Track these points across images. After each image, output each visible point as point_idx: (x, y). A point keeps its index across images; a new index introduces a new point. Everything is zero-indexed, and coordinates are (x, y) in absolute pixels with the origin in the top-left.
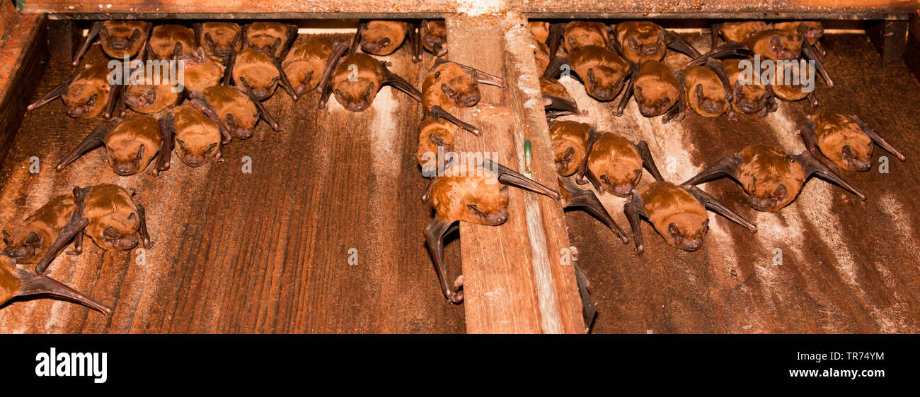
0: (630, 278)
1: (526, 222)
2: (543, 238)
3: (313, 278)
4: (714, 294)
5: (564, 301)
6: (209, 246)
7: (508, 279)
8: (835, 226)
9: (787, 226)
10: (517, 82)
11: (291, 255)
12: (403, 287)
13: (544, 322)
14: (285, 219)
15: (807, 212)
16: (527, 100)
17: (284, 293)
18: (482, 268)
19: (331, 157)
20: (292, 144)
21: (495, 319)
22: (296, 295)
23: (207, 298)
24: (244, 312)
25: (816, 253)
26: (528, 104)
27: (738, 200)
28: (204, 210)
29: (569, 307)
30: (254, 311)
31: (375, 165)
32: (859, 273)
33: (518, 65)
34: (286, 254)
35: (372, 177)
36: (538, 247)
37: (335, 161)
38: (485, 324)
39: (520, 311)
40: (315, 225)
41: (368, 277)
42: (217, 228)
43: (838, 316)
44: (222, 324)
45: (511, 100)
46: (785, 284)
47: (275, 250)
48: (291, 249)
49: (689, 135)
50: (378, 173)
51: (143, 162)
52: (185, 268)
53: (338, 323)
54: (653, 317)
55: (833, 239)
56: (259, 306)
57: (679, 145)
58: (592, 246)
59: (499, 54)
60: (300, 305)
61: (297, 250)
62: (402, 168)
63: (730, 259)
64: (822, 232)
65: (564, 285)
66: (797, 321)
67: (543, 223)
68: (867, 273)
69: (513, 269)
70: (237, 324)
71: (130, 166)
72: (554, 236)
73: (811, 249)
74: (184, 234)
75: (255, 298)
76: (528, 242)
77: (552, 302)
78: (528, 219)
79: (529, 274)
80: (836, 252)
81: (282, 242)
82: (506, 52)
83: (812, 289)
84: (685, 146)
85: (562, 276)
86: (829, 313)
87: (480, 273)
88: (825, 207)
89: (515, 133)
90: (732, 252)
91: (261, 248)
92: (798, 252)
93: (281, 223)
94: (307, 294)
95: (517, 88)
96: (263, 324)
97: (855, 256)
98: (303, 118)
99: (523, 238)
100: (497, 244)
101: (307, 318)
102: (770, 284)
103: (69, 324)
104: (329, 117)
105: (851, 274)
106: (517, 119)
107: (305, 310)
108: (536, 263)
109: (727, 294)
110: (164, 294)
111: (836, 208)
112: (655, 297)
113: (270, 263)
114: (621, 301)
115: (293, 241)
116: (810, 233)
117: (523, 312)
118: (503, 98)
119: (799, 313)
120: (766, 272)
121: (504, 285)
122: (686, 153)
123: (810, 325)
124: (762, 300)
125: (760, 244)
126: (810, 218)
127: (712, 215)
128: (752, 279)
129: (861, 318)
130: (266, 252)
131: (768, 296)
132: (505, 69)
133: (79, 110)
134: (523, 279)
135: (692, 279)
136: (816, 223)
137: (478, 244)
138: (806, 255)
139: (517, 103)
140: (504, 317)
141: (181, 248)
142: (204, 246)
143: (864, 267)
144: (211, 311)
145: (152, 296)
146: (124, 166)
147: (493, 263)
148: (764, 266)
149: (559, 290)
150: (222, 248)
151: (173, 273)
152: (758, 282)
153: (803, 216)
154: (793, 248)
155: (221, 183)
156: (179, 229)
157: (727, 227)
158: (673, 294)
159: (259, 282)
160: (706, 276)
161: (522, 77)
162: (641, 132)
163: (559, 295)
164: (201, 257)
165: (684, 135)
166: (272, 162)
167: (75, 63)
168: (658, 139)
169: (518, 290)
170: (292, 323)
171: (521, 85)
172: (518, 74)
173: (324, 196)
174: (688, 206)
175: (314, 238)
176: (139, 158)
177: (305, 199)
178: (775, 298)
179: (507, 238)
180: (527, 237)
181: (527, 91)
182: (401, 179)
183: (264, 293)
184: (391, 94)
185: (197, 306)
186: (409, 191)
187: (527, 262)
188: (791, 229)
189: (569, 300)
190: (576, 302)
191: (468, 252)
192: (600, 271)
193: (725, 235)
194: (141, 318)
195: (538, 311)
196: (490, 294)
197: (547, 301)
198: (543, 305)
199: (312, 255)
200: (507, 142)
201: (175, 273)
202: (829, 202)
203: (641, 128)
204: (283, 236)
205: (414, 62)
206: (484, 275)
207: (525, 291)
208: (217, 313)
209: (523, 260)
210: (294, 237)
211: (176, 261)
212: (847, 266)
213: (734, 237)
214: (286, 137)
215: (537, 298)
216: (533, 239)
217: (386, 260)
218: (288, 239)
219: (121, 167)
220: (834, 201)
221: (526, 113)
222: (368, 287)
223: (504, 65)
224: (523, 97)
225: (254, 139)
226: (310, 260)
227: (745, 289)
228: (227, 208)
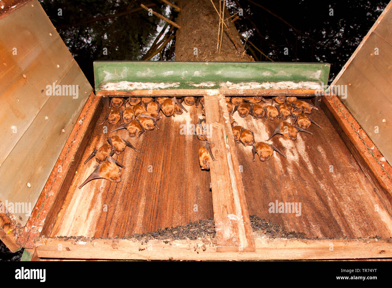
0: (254, 172)
1: (227, 159)
2: (232, 164)
3: (170, 173)
4: (277, 177)
5: (238, 184)
6: (143, 163)
7: (223, 177)
8: (307, 156)
9: (294, 156)
10: (223, 115)
11: (164, 166)
12: (194, 175)
13: (233, 191)
14: (163, 154)
15: (299, 151)
16: (226, 120)
17: (163, 178)
18: (216, 174)
19: (175, 135)
20: (165, 132)
21: (220, 190)
22: (166, 178)
23: (142, 179)
24: (152, 183)
25: (302, 164)
26: (226, 122)
27: (281, 148)
28: (142, 151)
29: (240, 186)
30: (155, 183)
31: (186, 138)
32: (314, 170)
33: (223, 110)
34: (163, 165)
35: (185, 142)
36: (231, 167)
37: (176, 136)
38: (217, 192)
39: (227, 187)
40: (171, 156)
41: (185, 173)
42: (145, 157)
43: (310, 184)
44: (146, 187)
45: (222, 121)
46: (295, 173)
47: (160, 164)
48: (164, 164)
49: (267, 128)
50: (187, 140)
51: (137, 134)
52: (136, 170)
53: (177, 187)
54: (261, 185)
55: (306, 160)
56: (156, 181)
57: (265, 131)
58: (244, 162)
59: (218, 107)
60: (167, 182)
61: (166, 164)
62: (193, 138)
63: (280, 166)
64: (304, 157)
65: (238, 179)
66: (299, 185)
67: (232, 159)
68: (316, 170)
69: (224, 174)
70: (150, 187)
71: (134, 135)
72: (235, 163)
73: (301, 163)
74: (136, 159)
75: (155, 179)
76: (228, 165)
77: (235, 184)
78: (228, 158)
79: (228, 175)
80: (307, 164)
81: (162, 161)
82: (220, 106)
83: (302, 175)
84: (267, 132)
85: (237, 176)
86: (307, 182)
87: (215, 175)
88: (304, 150)
89: (223, 131)
90: (281, 164)
91: (156, 163)
92: (298, 163)
93: (162, 156)
94: (169, 177)
95: (223, 117)
96: (157, 187)
97: (312, 165)
98: (167, 124)
99: (226, 164)
100: (219, 166)
101: (169, 185)
102: (291, 174)
103: (106, 187)
104: (174, 123)
105: (312, 170)
106: (223, 126)
107: (168, 183)
108: (230, 172)
109: (280, 177)
110: (131, 178)
111: (307, 150)
112: (261, 178)
113: (159, 168)
114: (252, 180)
115: (165, 161)
116: (300, 158)
117: (227, 188)
118: (220, 120)
119: (299, 183)
120: (290, 170)
121: (222, 179)
122: (267, 134)
123: (302, 186)
124: (289, 179)
125: (288, 161)
126: (300, 153)
127: (275, 152)
128: (286, 172)
129: (315, 184)
130: (158, 165)
131: (291, 178)
132: (220, 111)
133: (111, 122)
134: (227, 177)
135: (271, 172)
136: (302, 155)
137: (214, 166)
138: (300, 165)
139: (223, 122)
140: (222, 189)
141: (135, 163)
142: (141, 163)
143: (315, 168)
144: (143, 183)
145: (128, 178)
146: (132, 135)
147: (219, 172)
148: (289, 168)
149: (237, 181)
150: (146, 163)
151: (133, 171)
152: (288, 173)
153: (298, 152)
154: (296, 162)
155: (146, 143)
156: (135, 157)
157: (279, 156)
158: (266, 177)
159: (156, 174)
160: (275, 172)
161: (224, 114)
162: (255, 127)
163: (237, 182)
164: (141, 166)
165: (266, 128)
166: (159, 137)
167: (110, 108)
168: (259, 129)
169: (226, 181)
170: (165, 187)
171: (224, 116)
172: (223, 113)
173: (173, 147)
174: (267, 150)
175: (170, 160)
176: (136, 133)
177: (168, 148)
178: (293, 178)
179: (222, 164)
180: (228, 163)
181: (226, 118)
182: (193, 142)
183: (157, 178)
184: (190, 117)
185: (139, 182)
186: (195, 146)
187: (228, 171)
188: (295, 156)
189: (240, 184)
190: (241, 184)
191: (212, 168)
192: (246, 170)
193: (279, 159)
194: (125, 185)
195: (232, 187)
196: (218, 182)
197: (234, 184)
198: (233, 185)
199: (170, 166)
200: (221, 134)
201: (134, 171)
202: (305, 148)
203: (255, 126)
204: (162, 159)
205: (196, 108)
206: (216, 176)
207: (227, 181)
208: (145, 184)
209: (227, 171)
210: (165, 160)
211: (134, 167)
212: (310, 168)
213: (281, 159)
214: (163, 129)
215: (231, 183)
216: (229, 164)
217: (189, 167)
218: (164, 160)
219: (131, 135)
220: (306, 148)
221: (226, 124)
222: (185, 176)
223: (219, 110)
224: (225, 120)
225: (155, 130)
226: (170, 167)
227: (285, 175)
228: (147, 151)
